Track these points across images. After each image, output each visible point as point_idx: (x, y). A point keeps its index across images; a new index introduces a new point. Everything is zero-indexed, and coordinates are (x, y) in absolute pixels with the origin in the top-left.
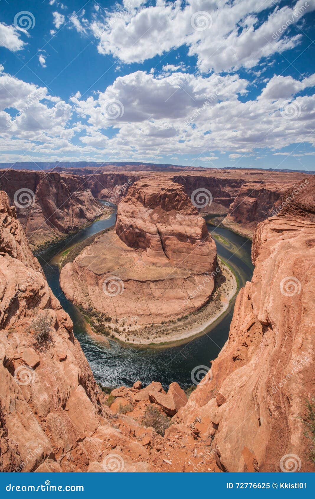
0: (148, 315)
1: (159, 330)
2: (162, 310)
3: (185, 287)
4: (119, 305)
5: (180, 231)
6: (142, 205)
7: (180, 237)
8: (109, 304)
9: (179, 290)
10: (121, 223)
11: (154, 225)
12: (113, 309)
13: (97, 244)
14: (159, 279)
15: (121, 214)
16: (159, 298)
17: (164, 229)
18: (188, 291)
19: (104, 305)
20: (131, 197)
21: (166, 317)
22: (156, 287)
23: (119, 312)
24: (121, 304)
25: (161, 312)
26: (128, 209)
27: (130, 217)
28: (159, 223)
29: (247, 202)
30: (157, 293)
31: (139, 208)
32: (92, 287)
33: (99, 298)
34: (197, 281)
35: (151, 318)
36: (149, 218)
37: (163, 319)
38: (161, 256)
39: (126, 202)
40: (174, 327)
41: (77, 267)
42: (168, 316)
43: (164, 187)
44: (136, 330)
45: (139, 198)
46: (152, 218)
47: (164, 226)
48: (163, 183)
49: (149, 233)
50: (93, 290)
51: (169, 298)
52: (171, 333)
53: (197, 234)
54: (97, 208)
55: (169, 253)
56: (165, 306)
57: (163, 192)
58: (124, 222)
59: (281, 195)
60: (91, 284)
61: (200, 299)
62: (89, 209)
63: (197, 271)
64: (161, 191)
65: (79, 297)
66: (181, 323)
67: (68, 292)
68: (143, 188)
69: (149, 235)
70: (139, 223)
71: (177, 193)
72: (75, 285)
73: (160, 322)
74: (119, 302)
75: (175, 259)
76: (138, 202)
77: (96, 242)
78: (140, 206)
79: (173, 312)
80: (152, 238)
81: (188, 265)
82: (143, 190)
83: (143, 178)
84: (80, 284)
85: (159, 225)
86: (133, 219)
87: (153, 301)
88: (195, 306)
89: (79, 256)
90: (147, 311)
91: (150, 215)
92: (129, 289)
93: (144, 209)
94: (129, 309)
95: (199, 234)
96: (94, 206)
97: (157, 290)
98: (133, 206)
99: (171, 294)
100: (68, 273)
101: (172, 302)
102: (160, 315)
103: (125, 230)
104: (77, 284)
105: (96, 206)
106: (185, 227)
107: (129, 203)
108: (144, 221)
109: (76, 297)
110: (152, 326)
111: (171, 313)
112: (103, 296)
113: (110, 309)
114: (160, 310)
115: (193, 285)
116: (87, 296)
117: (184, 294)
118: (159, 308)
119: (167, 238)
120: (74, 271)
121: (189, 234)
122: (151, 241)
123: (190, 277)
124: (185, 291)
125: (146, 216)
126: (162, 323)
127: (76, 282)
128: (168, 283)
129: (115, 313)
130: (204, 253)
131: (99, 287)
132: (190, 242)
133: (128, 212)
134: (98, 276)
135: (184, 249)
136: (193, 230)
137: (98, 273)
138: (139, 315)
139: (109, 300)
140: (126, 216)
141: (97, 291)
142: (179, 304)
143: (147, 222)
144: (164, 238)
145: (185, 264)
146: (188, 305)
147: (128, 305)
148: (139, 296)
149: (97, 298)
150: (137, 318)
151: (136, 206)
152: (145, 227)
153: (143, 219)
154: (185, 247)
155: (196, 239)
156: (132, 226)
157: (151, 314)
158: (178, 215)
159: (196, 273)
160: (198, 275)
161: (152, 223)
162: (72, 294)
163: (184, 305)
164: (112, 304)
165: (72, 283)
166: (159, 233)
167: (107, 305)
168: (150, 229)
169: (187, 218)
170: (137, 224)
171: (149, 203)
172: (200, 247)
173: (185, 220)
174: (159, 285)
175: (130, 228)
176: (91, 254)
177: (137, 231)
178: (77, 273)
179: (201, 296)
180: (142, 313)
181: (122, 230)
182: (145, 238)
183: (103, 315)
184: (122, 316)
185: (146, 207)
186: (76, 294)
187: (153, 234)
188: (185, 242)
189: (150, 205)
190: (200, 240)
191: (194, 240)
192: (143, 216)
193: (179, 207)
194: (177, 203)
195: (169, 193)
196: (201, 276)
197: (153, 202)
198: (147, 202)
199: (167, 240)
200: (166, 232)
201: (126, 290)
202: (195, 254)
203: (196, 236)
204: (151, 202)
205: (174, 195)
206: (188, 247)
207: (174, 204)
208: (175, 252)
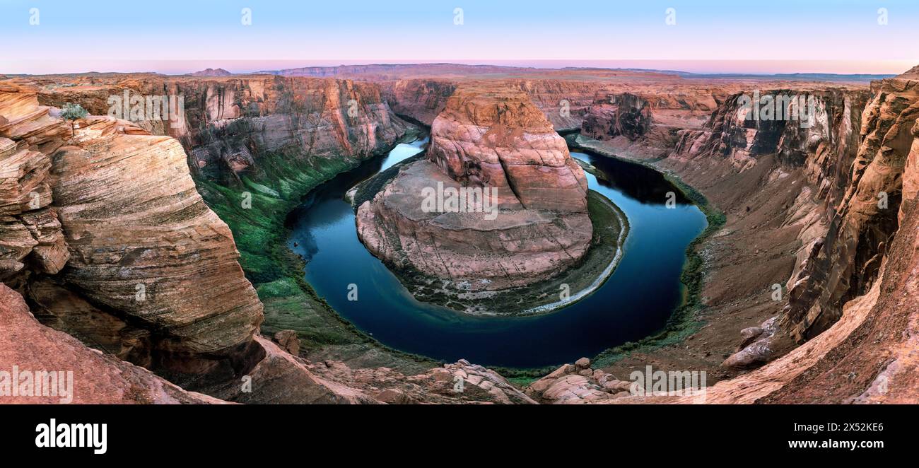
0: (502, 277)
2: (524, 269)
3: (553, 234)
4: (453, 264)
5: (532, 157)
6: (471, 123)
7: (533, 165)
8: (435, 262)
9: (545, 240)
11: (492, 150)
12: (445, 269)
13: (406, 177)
14: (512, 227)
15: (437, 136)
17: (507, 156)
18: (559, 239)
19: (429, 263)
21: (532, 277)
22: (509, 238)
23: (454, 274)
24: (455, 263)
25: (523, 271)
26: (449, 128)
27: (455, 139)
28: (499, 147)
30: (512, 247)
31: (467, 126)
32: (407, 239)
33: (419, 254)
34: (567, 224)
35: (509, 281)
36: (484, 142)
37: (529, 280)
38: (507, 194)
40: (549, 288)
41: (380, 208)
42: (536, 276)
44: (488, 298)
45: (467, 113)
46: (487, 140)
47: (507, 152)
49: (486, 162)
50: (408, 242)
51: (531, 253)
53: (557, 160)
55: (520, 190)
56: (528, 263)
57: (501, 104)
58: (445, 146)
60: (404, 234)
61: (578, 247)
63: (564, 210)
65: (387, 250)
66: (559, 282)
67: (371, 242)
69: (487, 164)
70: (469, 146)
71: (522, 104)
72: (379, 232)
73: (526, 285)
74: (452, 260)
75: (528, 197)
76: (465, 118)
77: (403, 175)
78: (469, 123)
79: (542, 270)
80: (490, 169)
81: (550, 203)
82: (472, 101)
84: (387, 232)
85: (499, 150)
86: (459, 142)
87: (507, 257)
88: (574, 257)
89: (381, 193)
90: (500, 271)
91: (485, 136)
92: (466, 243)
93: (473, 128)
94: (470, 270)
95: (561, 160)
97: (511, 242)
98: (457, 123)
99: (534, 246)
100: (368, 216)
101: (536, 257)
102: (523, 276)
103: (448, 158)
104: (383, 233)
106: (539, 151)
107: (450, 119)
108: (476, 145)
109: (382, 249)
110: (513, 290)
111: (539, 271)
113: (439, 270)
114: (520, 269)
115: (563, 231)
116: (399, 249)
117: (553, 244)
118: (519, 266)
119: (513, 168)
120: (376, 214)
121: (546, 160)
122: (490, 173)
123: (557, 220)
124: (553, 240)
125: (478, 137)
126: (528, 286)
127: (381, 230)
128: (525, 231)
129: (447, 276)
130: (571, 185)
131: (416, 238)
132: (549, 172)
133: (449, 132)
134: (414, 223)
135: (541, 182)
136: (551, 155)
137: (415, 220)
138: (488, 278)
139: (435, 257)
140: (447, 138)
141: (414, 245)
142: (549, 258)
143: (481, 146)
144: (509, 169)
145: (546, 202)
146: (563, 257)
147: (468, 264)
148: (483, 251)
149: (415, 253)
150: (485, 281)
151: (461, 124)
152: (479, 153)
153: (474, 142)
154: (543, 180)
155: (556, 167)
156: (458, 152)
157: (508, 275)
158: (526, 134)
159: (563, 213)
160: (567, 216)
161: (489, 147)
162: (376, 246)
163: (556, 259)
164: (441, 263)
165: (375, 230)
166: (501, 161)
167: (432, 264)
168: (486, 156)
169: (539, 138)
170: (466, 149)
171: (481, 119)
172: (564, 177)
173: (537, 142)
174: (512, 235)
175: (456, 155)
176: (398, 191)
177: (466, 159)
178: (381, 217)
179: (578, 243)
180: (493, 275)
181: (443, 158)
182: (481, 169)
183: (429, 277)
184: (460, 279)
185: (477, 125)
186: (381, 245)
187: (493, 164)
188: (541, 171)
189: (483, 122)
190: (563, 168)
191: (554, 168)
192: (475, 137)
193: (526, 124)
194: (523, 117)
195: (510, 104)
196: (571, 216)
197: (487, 117)
198: (479, 117)
199: (515, 171)
200: (512, 159)
201: (462, 244)
202: (558, 188)
203: (556, 162)
204: (484, 117)
205: (518, 106)
206: (547, 179)
207: (519, 119)
208: (529, 187)
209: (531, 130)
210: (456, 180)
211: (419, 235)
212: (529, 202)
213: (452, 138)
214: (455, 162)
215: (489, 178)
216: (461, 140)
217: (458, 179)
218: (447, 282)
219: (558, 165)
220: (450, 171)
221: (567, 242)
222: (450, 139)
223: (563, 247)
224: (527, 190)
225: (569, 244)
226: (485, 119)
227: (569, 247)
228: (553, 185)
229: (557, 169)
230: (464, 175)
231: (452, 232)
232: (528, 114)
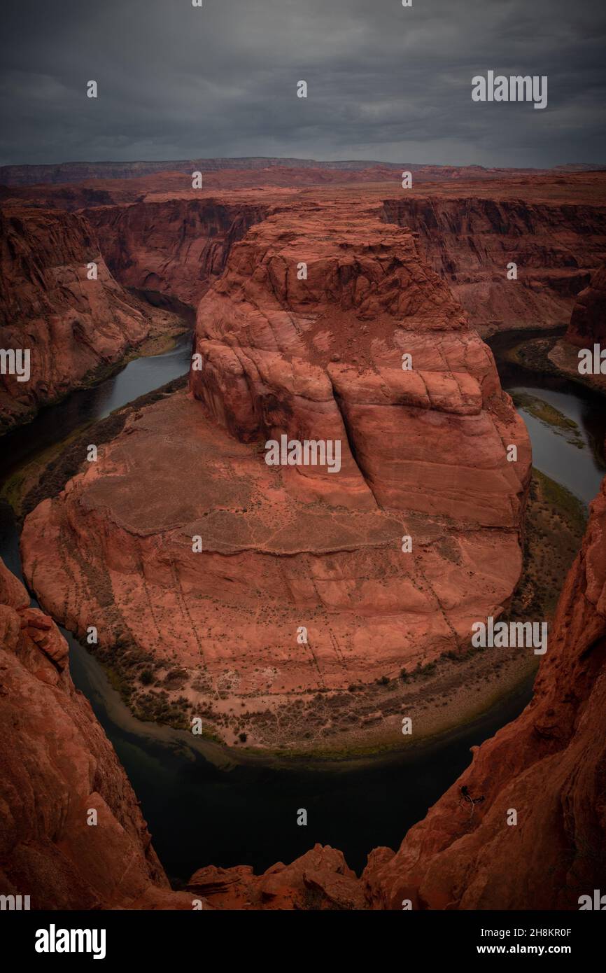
0: (303, 664)
1: (342, 710)
2: (350, 646)
3: (427, 572)
4: (213, 632)
5: (407, 389)
6: (278, 305)
7: (407, 408)
8: (178, 628)
9: (407, 583)
11: (318, 369)
12: (195, 644)
13: (134, 436)
14: (339, 548)
15: (208, 337)
16: (344, 607)
17: (352, 382)
18: (437, 586)
19: (165, 632)
20: (239, 278)
21: (363, 669)
22: (332, 574)
23: (213, 654)
24: (217, 630)
25: (346, 653)
26: (231, 319)
27: (240, 344)
28: (336, 361)
30: (334, 594)
31: (268, 313)
32: (126, 578)
33: (147, 611)
34: (464, 553)
35: (316, 674)
36: (302, 349)
37: (354, 676)
39: (224, 294)
40: (390, 701)
41: (72, 513)
42: (372, 666)
43: (351, 239)
44: (268, 711)
45: (269, 282)
46: (311, 346)
47: (352, 374)
48: (349, 225)
49: (303, 396)
50: (127, 587)
51: (373, 611)
52: (380, 718)
53: (465, 397)
54: (129, 318)
55: (374, 464)
56: (360, 635)
57: (348, 258)
58: (218, 360)
60: (119, 569)
61: (473, 609)
62: (106, 324)
63: (465, 519)
64: (342, 253)
65: (83, 609)
66: (414, 688)
67: (49, 592)
68: (279, 244)
69: (305, 402)
70: (271, 362)
71: (395, 259)
72: (68, 570)
73: (346, 686)
74: (212, 622)
75: (390, 482)
76: (265, 295)
77: (130, 432)
78: (273, 306)
79: (386, 655)
80: (313, 414)
81: (436, 499)
82: (282, 253)
83: (277, 210)
84: (85, 566)
85: (335, 369)
86: (248, 350)
87: (321, 619)
88: (459, 633)
89: (77, 478)
90: (303, 650)
91: (307, 337)
92: (242, 581)
93: (282, 317)
94: (244, 645)
95: (472, 397)
96: (119, 313)
97: (333, 583)
98: (246, 306)
99: (381, 596)
100: (46, 534)
101: (381, 623)
102: (344, 663)
103: (223, 388)
104: (75, 568)
105: (126, 312)
106: (426, 374)
107: (234, 297)
108: (284, 358)
109: (72, 608)
110: (319, 698)
111: (378, 656)
112: (159, 603)
113: (183, 645)
114: (343, 648)
115: (452, 567)
116: (108, 604)
117: (421, 596)
118: (343, 641)
119: (363, 414)
120: (63, 527)
121: (437, 397)
122: (311, 424)
123: (443, 539)
124: (425, 586)
125: (292, 340)
126: (352, 689)
127: (72, 563)
128: (369, 559)
129: (198, 659)
130: (489, 460)
131: (144, 576)
132: (442, 426)
133: (230, 328)
134: (140, 541)
135: (422, 449)
136: (451, 385)
137: (141, 532)
138: (276, 664)
139: (178, 617)
140: (225, 341)
141: (139, 590)
142: (407, 628)
143: (295, 361)
144: (353, 413)
146: (436, 630)
147: (241, 631)
148: (275, 603)
149: (139, 610)
150: (269, 672)
151: (257, 307)
152: (290, 375)
153: (281, 350)
154: (427, 443)
155: (460, 414)
156: (245, 375)
157: (315, 660)
158: (399, 332)
159: (460, 525)
160: (467, 533)
161: (313, 363)
162: (60, 600)
163: (421, 632)
164: (190, 630)
165: (60, 564)
166: (337, 394)
167: (172, 632)
168: (305, 382)
169: (430, 344)
170: (263, 366)
171: (302, 295)
172: (474, 440)
174: (338, 568)
175: (241, 382)
176: (116, 470)
177: (262, 390)
178: (74, 531)
179: (477, 599)
180: (286, 657)
181: (214, 389)
182: (292, 413)
183: (161, 664)
184: (223, 666)
185: (291, 309)
186: (72, 598)
187: (319, 401)
188: (424, 423)
189: (304, 302)
190: (474, 418)
191: (455, 417)
192: (283, 339)
193: (403, 307)
194: (396, 291)
195: (368, 260)
196: (478, 535)
197: (314, 292)
198: (295, 291)
199: (364, 419)
200: (360, 392)
201: (233, 585)
202: (459, 465)
203: (460, 402)
204: (306, 292)
205: (386, 264)
206: (435, 441)
207: (387, 295)
208: (392, 459)
209: (412, 322)
210: (241, 440)
211: (150, 568)
212: (391, 492)
213: (236, 342)
216: (253, 346)
217: (246, 436)
218: (196, 673)
219: (464, 409)
220: (230, 416)
221: (451, 594)
222: (230, 345)
223: (442, 606)
224: (389, 465)
225: (458, 600)
226: (310, 296)
227: (454, 607)
228: (449, 457)
229: (462, 418)
230: (258, 428)
231: (216, 557)
232: (409, 285)
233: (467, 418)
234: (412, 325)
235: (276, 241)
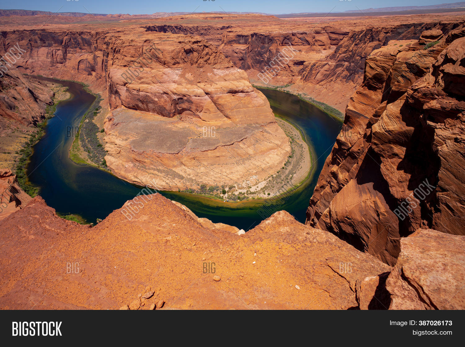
0: (261, 171)
1: (282, 178)
2: (268, 163)
3: (267, 138)
4: (228, 173)
5: (229, 87)
6: (162, 66)
7: (232, 94)
9: (265, 143)
10: (141, 93)
11: (195, 86)
12: (227, 178)
13: (120, 126)
14: (242, 138)
16: (255, 154)
17: (210, 89)
18: (273, 141)
20: (133, 59)
21: (275, 167)
22: (246, 146)
23: (235, 178)
25: (269, 165)
27: (154, 83)
28: (200, 82)
29: (237, 50)
30: (250, 151)
31: (161, 70)
34: (269, 131)
35: (266, 173)
36: (184, 81)
38: (221, 117)
39: (125, 66)
40: (289, 172)
42: (277, 166)
44: (265, 186)
46: (186, 79)
47: (208, 86)
49: (195, 96)
51: (263, 153)
52: (292, 176)
55: (228, 113)
56: (267, 159)
57: (187, 47)
59: (276, 38)
63: (262, 122)
64: (182, 45)
66: (291, 167)
68: (146, 44)
69: (197, 98)
70: (173, 87)
71: (204, 45)
73: (276, 173)
74: (224, 171)
75: (237, 117)
80: (202, 101)
81: (252, 119)
85: (202, 85)
87: (253, 159)
88: (287, 151)
90: (257, 168)
91: (182, 76)
92: (222, 156)
93: (167, 70)
94: (241, 173)
97: (248, 148)
99: (262, 148)
101: (270, 154)
102: (271, 168)
106: (232, 82)
108: (178, 85)
110: (273, 177)
112: (201, 171)
114: (266, 164)
115: (271, 135)
116: (183, 178)
117: (272, 145)
118: (265, 162)
119: (218, 98)
121: (240, 88)
122: (201, 105)
123: (263, 129)
124: (270, 142)
125: (177, 78)
128: (252, 139)
129: (232, 181)
130: (262, 104)
131: (186, 166)
132: (245, 97)
135: (241, 105)
136: (241, 84)
137: (175, 152)
138: (254, 174)
140: (143, 83)
141: (189, 170)
142: (275, 154)
143: (184, 85)
144: (215, 98)
145: (249, 118)
146: (282, 152)
147: (236, 170)
148: (237, 159)
150: (254, 177)
152: (186, 90)
153: (174, 82)
154: (242, 103)
156: (166, 93)
157: (263, 170)
158: (215, 70)
159: (262, 124)
160: (266, 126)
161: (191, 84)
163: (279, 153)
164: (220, 175)
166: (207, 93)
168: (194, 91)
169: (227, 72)
170: (172, 89)
171: (173, 62)
172: (256, 99)
173: (227, 75)
174: (246, 144)
177: (175, 97)
180: (255, 171)
182: (192, 102)
184: (241, 180)
185: (169, 67)
187: (203, 96)
188: (239, 97)
189: (174, 64)
190: (253, 93)
191: (247, 93)
192: (173, 78)
193: (212, 62)
194: (208, 56)
195: (195, 46)
196: (268, 125)
197: (177, 60)
198: (169, 60)
199: (220, 100)
200: (215, 91)
201: (221, 158)
202: (254, 107)
203: (248, 89)
204: (174, 60)
205: (202, 47)
206: (244, 102)
207: (206, 58)
208: (234, 110)
209: (217, 66)
210: (170, 117)
212: (238, 120)
213: (151, 82)
214: (166, 101)
215: (203, 108)
216: (160, 83)
217: (171, 115)
219: (250, 90)
221: (278, 143)
223: (278, 146)
224: (233, 112)
226: (176, 62)
227: (281, 145)
228: (250, 106)
229: (250, 93)
230: (175, 111)
231: (210, 151)
232: (212, 54)
233: (251, 93)
234: (218, 67)
235: (144, 43)
